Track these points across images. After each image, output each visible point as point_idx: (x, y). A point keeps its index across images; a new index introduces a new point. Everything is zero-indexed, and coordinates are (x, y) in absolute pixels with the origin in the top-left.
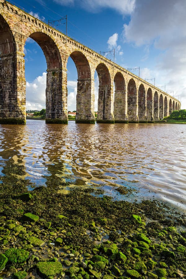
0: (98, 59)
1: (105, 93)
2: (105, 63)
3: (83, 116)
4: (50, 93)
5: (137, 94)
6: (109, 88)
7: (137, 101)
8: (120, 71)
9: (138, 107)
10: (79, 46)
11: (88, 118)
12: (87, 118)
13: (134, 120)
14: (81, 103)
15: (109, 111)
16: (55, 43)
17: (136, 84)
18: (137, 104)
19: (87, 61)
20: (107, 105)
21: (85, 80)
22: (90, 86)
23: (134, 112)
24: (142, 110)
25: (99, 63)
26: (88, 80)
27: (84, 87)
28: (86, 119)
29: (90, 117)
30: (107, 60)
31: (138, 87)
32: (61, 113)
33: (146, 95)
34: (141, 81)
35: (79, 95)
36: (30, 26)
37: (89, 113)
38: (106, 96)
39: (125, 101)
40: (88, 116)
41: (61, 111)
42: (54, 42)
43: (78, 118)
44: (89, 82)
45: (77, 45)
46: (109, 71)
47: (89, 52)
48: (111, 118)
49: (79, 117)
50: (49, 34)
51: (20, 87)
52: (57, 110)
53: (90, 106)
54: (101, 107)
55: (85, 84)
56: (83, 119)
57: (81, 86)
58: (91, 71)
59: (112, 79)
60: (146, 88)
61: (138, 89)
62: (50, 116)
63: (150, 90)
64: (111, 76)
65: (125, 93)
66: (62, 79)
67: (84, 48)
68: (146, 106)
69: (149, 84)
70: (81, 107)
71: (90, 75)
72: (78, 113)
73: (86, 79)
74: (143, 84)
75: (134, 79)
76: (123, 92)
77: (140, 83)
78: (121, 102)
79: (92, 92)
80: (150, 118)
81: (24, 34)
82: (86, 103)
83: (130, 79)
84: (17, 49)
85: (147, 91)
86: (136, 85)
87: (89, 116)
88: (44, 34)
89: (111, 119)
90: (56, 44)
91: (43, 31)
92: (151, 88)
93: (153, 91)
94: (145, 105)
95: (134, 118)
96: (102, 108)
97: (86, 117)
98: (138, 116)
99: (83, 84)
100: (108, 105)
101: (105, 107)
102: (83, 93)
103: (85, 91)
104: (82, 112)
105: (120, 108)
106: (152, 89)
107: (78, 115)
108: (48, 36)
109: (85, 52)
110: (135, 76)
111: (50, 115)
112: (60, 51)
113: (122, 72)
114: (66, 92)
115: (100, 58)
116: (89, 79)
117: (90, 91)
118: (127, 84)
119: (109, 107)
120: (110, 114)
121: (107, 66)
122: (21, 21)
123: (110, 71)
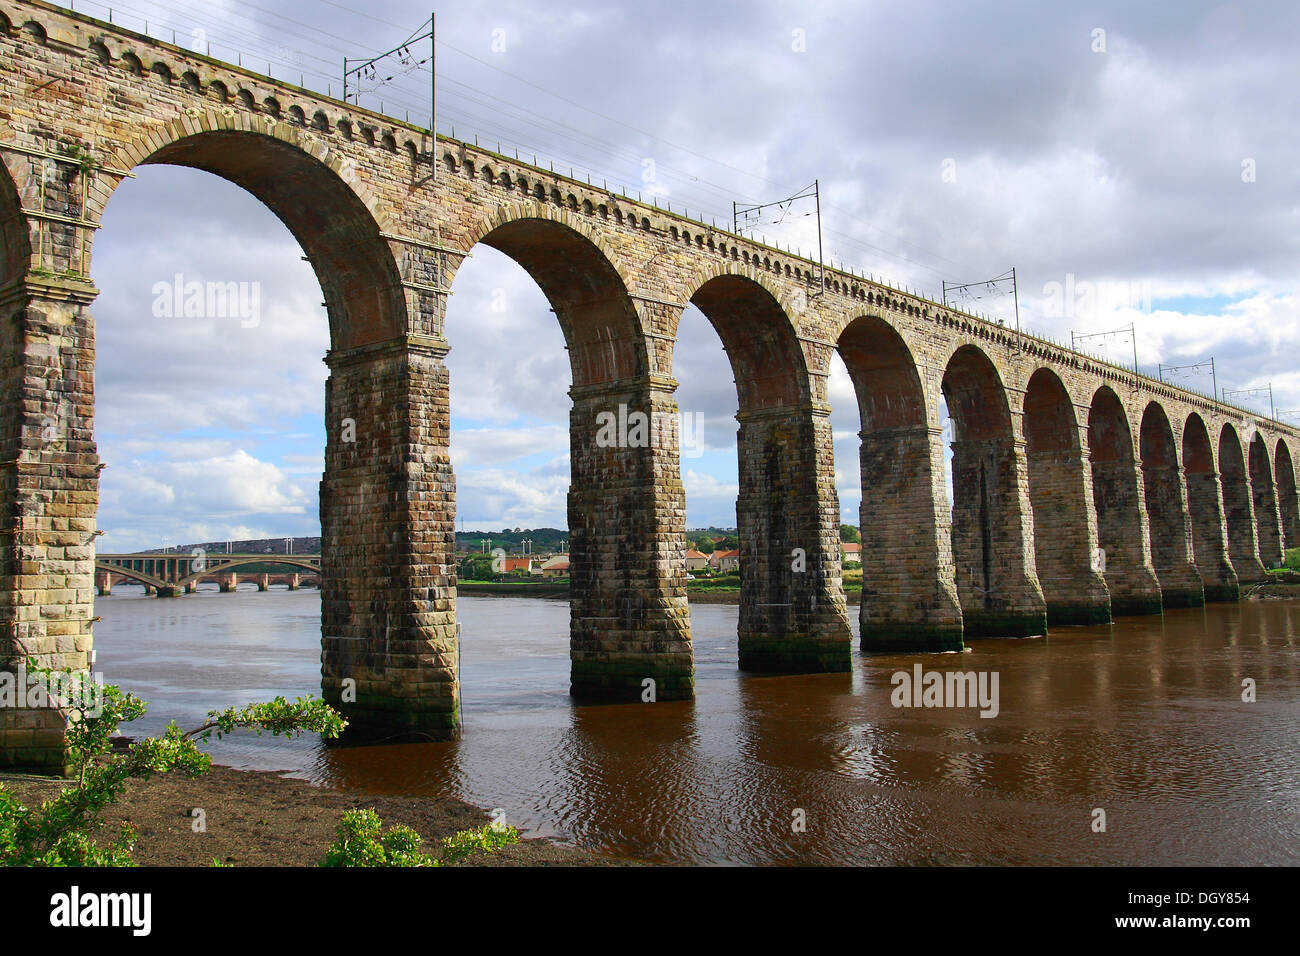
0: (950, 332)
1: (983, 477)
2: (979, 343)
3: (902, 606)
4: (757, 516)
5: (1137, 455)
6: (1006, 453)
7: (1141, 494)
8: (1045, 363)
9: (1145, 520)
10: (870, 294)
11: (926, 615)
12: (919, 614)
13: (1135, 591)
14: (886, 540)
15: (1014, 564)
16: (779, 306)
17: (1126, 409)
18: (1142, 506)
19: (904, 349)
20: (1003, 536)
21: (897, 434)
22: (923, 463)
23: (1133, 551)
24: (1166, 530)
25: (955, 349)
26: (914, 434)
27: (897, 466)
28: (914, 620)
29: (937, 606)
30: (988, 327)
31: (1135, 420)
32: (820, 611)
33: (1179, 452)
34: (1148, 388)
35: (871, 502)
36: (689, 260)
37: (931, 590)
38: (992, 493)
39: (1082, 504)
40: (924, 606)
41: (819, 601)
42: (775, 300)
43: (876, 615)
44: (916, 443)
45: (862, 291)
46: (1000, 372)
47: (910, 309)
48: (1029, 601)
49: (880, 609)
50: (756, 276)
51: (665, 520)
52: (797, 594)
53: (935, 556)
54: (973, 547)
55: (901, 450)
56: (901, 619)
57: (879, 463)
58: (925, 391)
59: (1015, 410)
60: (1177, 415)
61: (1136, 430)
62: (765, 621)
63: (1194, 422)
64: (1009, 397)
65: (1080, 466)
66: (814, 452)
67: (892, 299)
68: (1185, 508)
69: (1190, 396)
70: (887, 562)
71: (918, 412)
72: (874, 593)
73: (902, 429)
74: (1159, 399)
75: (1114, 386)
76: (1066, 458)
77: (1143, 400)
78: (1060, 509)
79: (935, 488)
80: (1216, 569)
81: (672, 299)
82: (912, 542)
83: (1095, 388)
84: (651, 366)
85: (1182, 432)
86: (1128, 415)
87: (928, 603)
88: (740, 277)
89: (1027, 607)
90: (784, 308)
91: (734, 271)
92: (1198, 411)
93: (1214, 427)
94: (1180, 504)
95: (1134, 579)
96: (979, 551)
97: (917, 608)
98: (1152, 570)
99: (891, 454)
100: (1005, 534)
101: (993, 544)
102: (889, 492)
103: (902, 487)
104: (894, 583)
105: (1062, 538)
106: (1207, 419)
107: (874, 599)
108: (755, 282)
109: (893, 314)
110: (1118, 373)
111: (765, 616)
112: (800, 335)
113: (1056, 368)
114: (831, 511)
115: (957, 322)
116: (917, 427)
117: (930, 484)
118: (1082, 419)
119: (1012, 544)
120: (1024, 580)
121: (986, 351)
122: (663, 251)
123: (1004, 374)
